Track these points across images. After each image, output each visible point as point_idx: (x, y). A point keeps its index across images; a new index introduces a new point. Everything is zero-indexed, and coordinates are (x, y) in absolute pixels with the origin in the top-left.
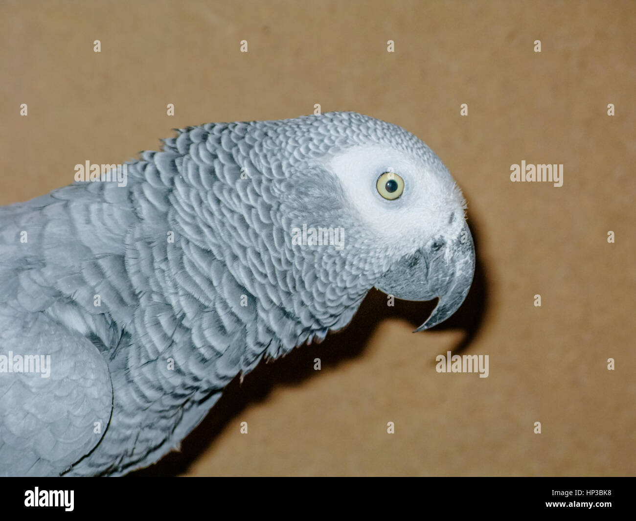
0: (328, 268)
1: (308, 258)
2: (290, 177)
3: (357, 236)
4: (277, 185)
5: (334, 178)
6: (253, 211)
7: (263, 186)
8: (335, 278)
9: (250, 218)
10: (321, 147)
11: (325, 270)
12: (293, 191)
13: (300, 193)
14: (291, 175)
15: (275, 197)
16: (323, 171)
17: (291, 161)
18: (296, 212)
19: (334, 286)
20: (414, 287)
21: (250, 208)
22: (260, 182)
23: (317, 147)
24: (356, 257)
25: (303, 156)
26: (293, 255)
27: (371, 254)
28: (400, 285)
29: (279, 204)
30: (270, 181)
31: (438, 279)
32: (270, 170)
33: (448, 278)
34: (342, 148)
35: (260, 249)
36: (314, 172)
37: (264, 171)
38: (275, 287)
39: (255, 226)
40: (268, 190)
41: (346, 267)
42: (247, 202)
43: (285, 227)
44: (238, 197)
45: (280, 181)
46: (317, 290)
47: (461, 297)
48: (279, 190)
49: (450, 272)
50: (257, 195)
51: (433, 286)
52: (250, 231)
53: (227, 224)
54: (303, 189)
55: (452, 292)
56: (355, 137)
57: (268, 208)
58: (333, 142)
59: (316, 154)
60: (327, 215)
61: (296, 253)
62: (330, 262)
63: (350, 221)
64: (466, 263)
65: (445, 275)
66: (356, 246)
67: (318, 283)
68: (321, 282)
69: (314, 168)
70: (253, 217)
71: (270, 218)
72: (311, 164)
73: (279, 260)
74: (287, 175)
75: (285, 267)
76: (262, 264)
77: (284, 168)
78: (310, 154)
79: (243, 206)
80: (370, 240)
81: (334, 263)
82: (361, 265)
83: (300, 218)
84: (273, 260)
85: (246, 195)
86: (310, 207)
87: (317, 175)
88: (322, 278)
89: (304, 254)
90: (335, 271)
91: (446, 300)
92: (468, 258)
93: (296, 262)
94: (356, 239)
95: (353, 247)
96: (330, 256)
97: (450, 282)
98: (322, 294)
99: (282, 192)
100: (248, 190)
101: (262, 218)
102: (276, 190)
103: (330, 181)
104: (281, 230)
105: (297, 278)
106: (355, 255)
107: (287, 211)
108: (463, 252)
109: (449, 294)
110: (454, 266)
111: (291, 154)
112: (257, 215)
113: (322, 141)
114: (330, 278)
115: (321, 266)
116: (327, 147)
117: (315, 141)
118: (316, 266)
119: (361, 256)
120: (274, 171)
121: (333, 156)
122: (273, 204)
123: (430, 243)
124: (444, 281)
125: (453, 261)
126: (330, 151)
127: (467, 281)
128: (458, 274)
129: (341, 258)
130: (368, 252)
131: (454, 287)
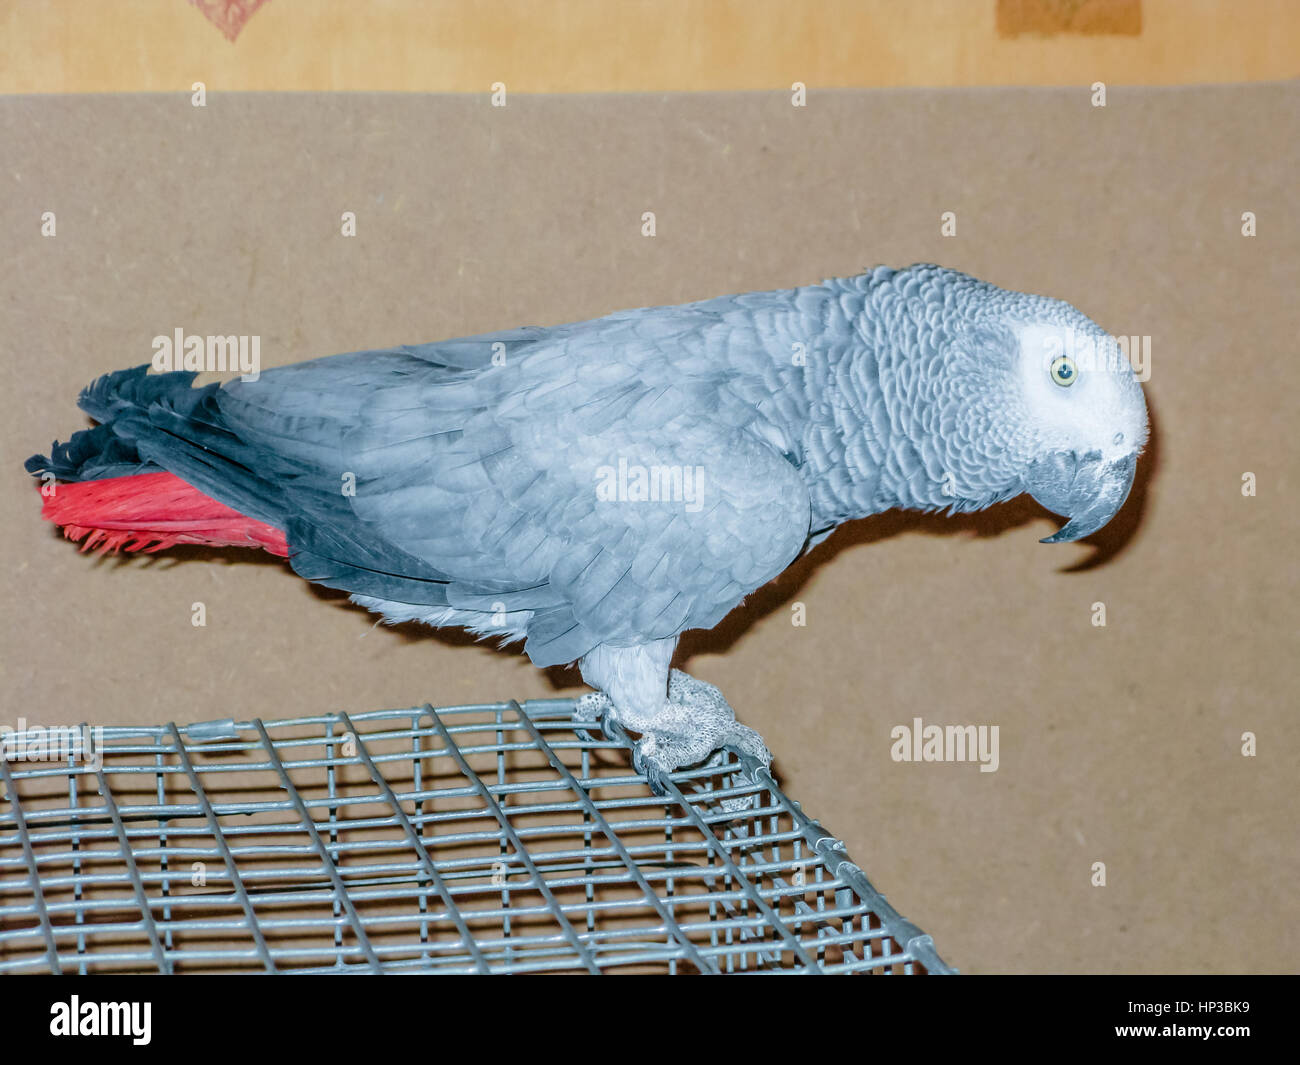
0: (970, 424)
1: (953, 401)
2: (978, 324)
3: (1011, 405)
4: (962, 323)
5: (1016, 343)
6: (928, 332)
7: (950, 317)
8: (975, 439)
9: (922, 337)
10: (1021, 312)
11: (966, 424)
12: (973, 335)
13: (977, 341)
14: (980, 321)
15: (954, 332)
16: (1010, 333)
17: (988, 311)
18: (964, 355)
19: (972, 447)
20: (1054, 491)
21: (927, 328)
22: (950, 313)
23: (1017, 310)
24: (1003, 426)
25: (1000, 312)
26: (940, 391)
27: (1019, 429)
28: (1042, 484)
29: (954, 338)
30: (959, 317)
31: (1079, 492)
32: (965, 308)
33: (1090, 495)
34: (1039, 320)
35: (913, 368)
36: (1001, 329)
37: (960, 307)
38: (909, 412)
39: (922, 345)
40: (951, 322)
41: (990, 432)
42: (928, 321)
43: (946, 361)
44: (924, 312)
45: (966, 322)
46: (952, 444)
47: (1098, 523)
48: (961, 327)
49: (1095, 489)
50: (940, 321)
51: (1073, 497)
52: (915, 347)
53: (900, 331)
54: (981, 338)
55: (1090, 513)
56: (1056, 318)
57: (942, 336)
58: (1034, 312)
59: (1012, 315)
60: (991, 370)
61: (944, 390)
62: (974, 418)
63: (1012, 387)
64: (1116, 489)
65: (1088, 491)
66: (1006, 413)
67: (955, 435)
68: (959, 436)
69: (1004, 326)
70: (925, 337)
71: (938, 346)
72: (1003, 322)
73: (924, 387)
74: (976, 320)
75: (927, 399)
76: (908, 383)
77: (978, 313)
78: (1008, 313)
79: (923, 322)
80: (1023, 414)
81: (978, 422)
82: (1005, 437)
83: (963, 361)
84: (919, 384)
85: (932, 316)
86: (978, 356)
87: (1003, 333)
88: (961, 433)
89: (950, 396)
90: (976, 431)
91: (1081, 517)
92: (1119, 485)
93: (940, 400)
94: (1009, 407)
95: (1003, 413)
96: (976, 413)
97: (1091, 500)
98: (957, 452)
99: (962, 331)
100: (936, 313)
101: (932, 341)
102: (958, 326)
103: (1010, 343)
104: (940, 363)
105: (934, 416)
106: (1001, 423)
107: (956, 348)
108: (1117, 478)
109: (1086, 512)
110: (1101, 486)
111: (991, 306)
112: (929, 337)
113: (1025, 308)
114: (970, 437)
115: (963, 418)
116: (1026, 315)
117: (1019, 306)
118: (959, 415)
119: (1008, 426)
120: (967, 312)
121: (1027, 325)
122: (949, 337)
123: (1085, 451)
124: (1084, 496)
125: (1102, 480)
126: (1026, 319)
127: (1110, 508)
128: (1102, 496)
129: (987, 420)
130: (1016, 426)
131: (1094, 507)
